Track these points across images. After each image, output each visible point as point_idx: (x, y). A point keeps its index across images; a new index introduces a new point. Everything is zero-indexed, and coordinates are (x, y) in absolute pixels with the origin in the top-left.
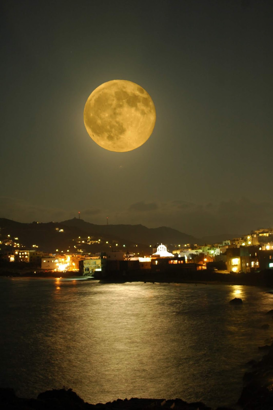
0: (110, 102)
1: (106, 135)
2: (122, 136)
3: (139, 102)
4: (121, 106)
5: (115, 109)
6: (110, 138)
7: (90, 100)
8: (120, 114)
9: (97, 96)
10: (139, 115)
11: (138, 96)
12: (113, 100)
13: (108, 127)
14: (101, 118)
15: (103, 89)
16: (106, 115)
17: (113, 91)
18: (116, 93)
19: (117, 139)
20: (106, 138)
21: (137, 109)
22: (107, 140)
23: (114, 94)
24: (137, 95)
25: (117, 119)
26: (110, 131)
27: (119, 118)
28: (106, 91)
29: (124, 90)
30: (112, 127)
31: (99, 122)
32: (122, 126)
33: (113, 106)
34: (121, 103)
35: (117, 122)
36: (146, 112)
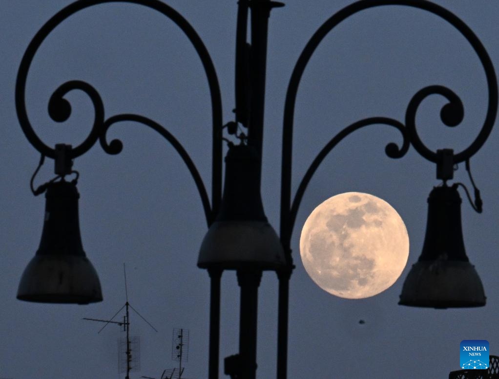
0: (329, 241)
1: (355, 282)
2: (375, 270)
3: (363, 214)
4: (346, 236)
5: (341, 244)
6: (363, 282)
7: (305, 255)
8: (352, 246)
9: (308, 245)
10: (374, 230)
11: (357, 208)
12: (331, 236)
13: (351, 272)
14: (333, 268)
15: (309, 231)
16: (336, 260)
17: (323, 225)
18: (328, 225)
19: (372, 277)
20: (358, 286)
21: (367, 225)
22: (362, 287)
23: (326, 228)
24: (354, 208)
25: (354, 255)
26: (355, 276)
27: (355, 252)
28: (314, 231)
29: (335, 214)
30: (354, 268)
31: (335, 273)
32: (365, 259)
33: (337, 242)
34: (343, 233)
35: (357, 258)
36: (380, 220)
